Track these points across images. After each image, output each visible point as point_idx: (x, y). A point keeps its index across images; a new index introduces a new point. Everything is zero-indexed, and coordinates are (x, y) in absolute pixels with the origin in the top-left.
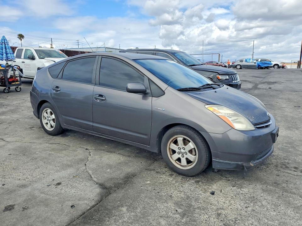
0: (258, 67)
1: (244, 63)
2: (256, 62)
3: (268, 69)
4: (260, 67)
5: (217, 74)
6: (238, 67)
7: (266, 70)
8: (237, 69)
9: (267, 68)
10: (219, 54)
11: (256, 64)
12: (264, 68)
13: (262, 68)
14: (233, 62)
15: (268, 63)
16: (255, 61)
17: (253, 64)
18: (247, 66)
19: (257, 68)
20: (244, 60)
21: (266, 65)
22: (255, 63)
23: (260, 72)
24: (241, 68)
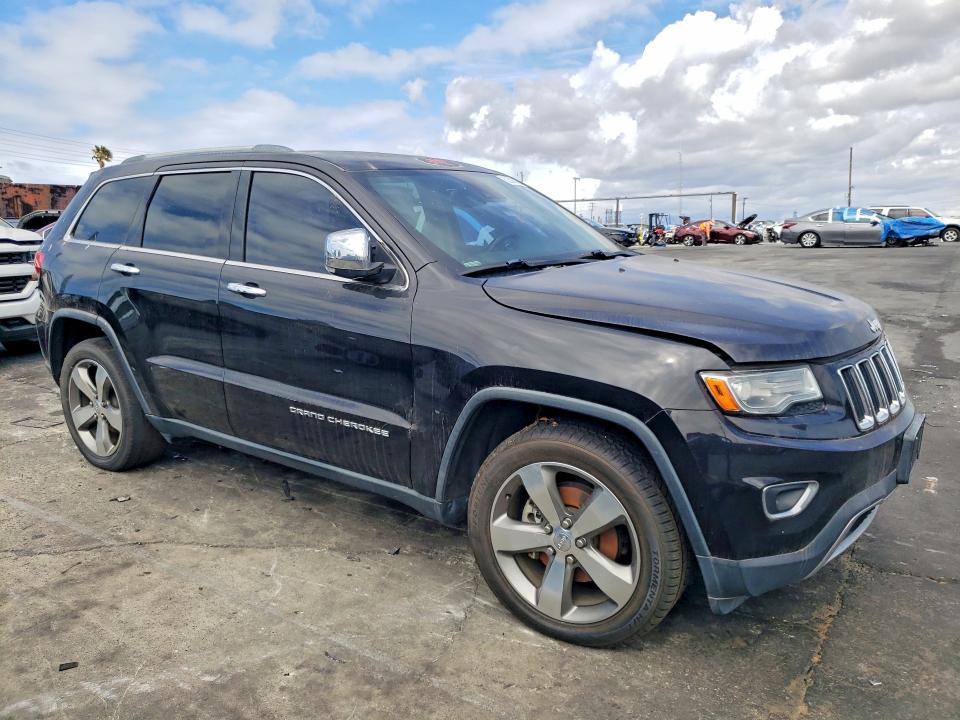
0: (887, 240)
1: (831, 225)
2: (879, 220)
3: (927, 244)
4: (893, 240)
5: (704, 357)
6: (809, 240)
7: (919, 249)
8: (804, 247)
9: (922, 240)
10: (735, 196)
11: (877, 227)
12: (913, 244)
13: (902, 243)
14: (786, 222)
15: (925, 225)
16: (874, 218)
17: (867, 227)
18: (843, 234)
19: (884, 244)
20: (831, 212)
21: (920, 232)
22: (875, 223)
23: (903, 261)
24: (818, 245)
